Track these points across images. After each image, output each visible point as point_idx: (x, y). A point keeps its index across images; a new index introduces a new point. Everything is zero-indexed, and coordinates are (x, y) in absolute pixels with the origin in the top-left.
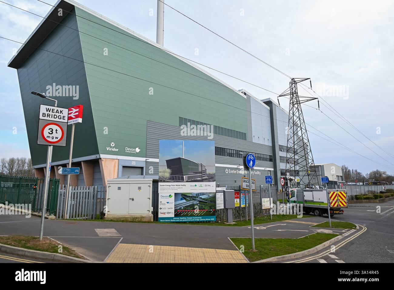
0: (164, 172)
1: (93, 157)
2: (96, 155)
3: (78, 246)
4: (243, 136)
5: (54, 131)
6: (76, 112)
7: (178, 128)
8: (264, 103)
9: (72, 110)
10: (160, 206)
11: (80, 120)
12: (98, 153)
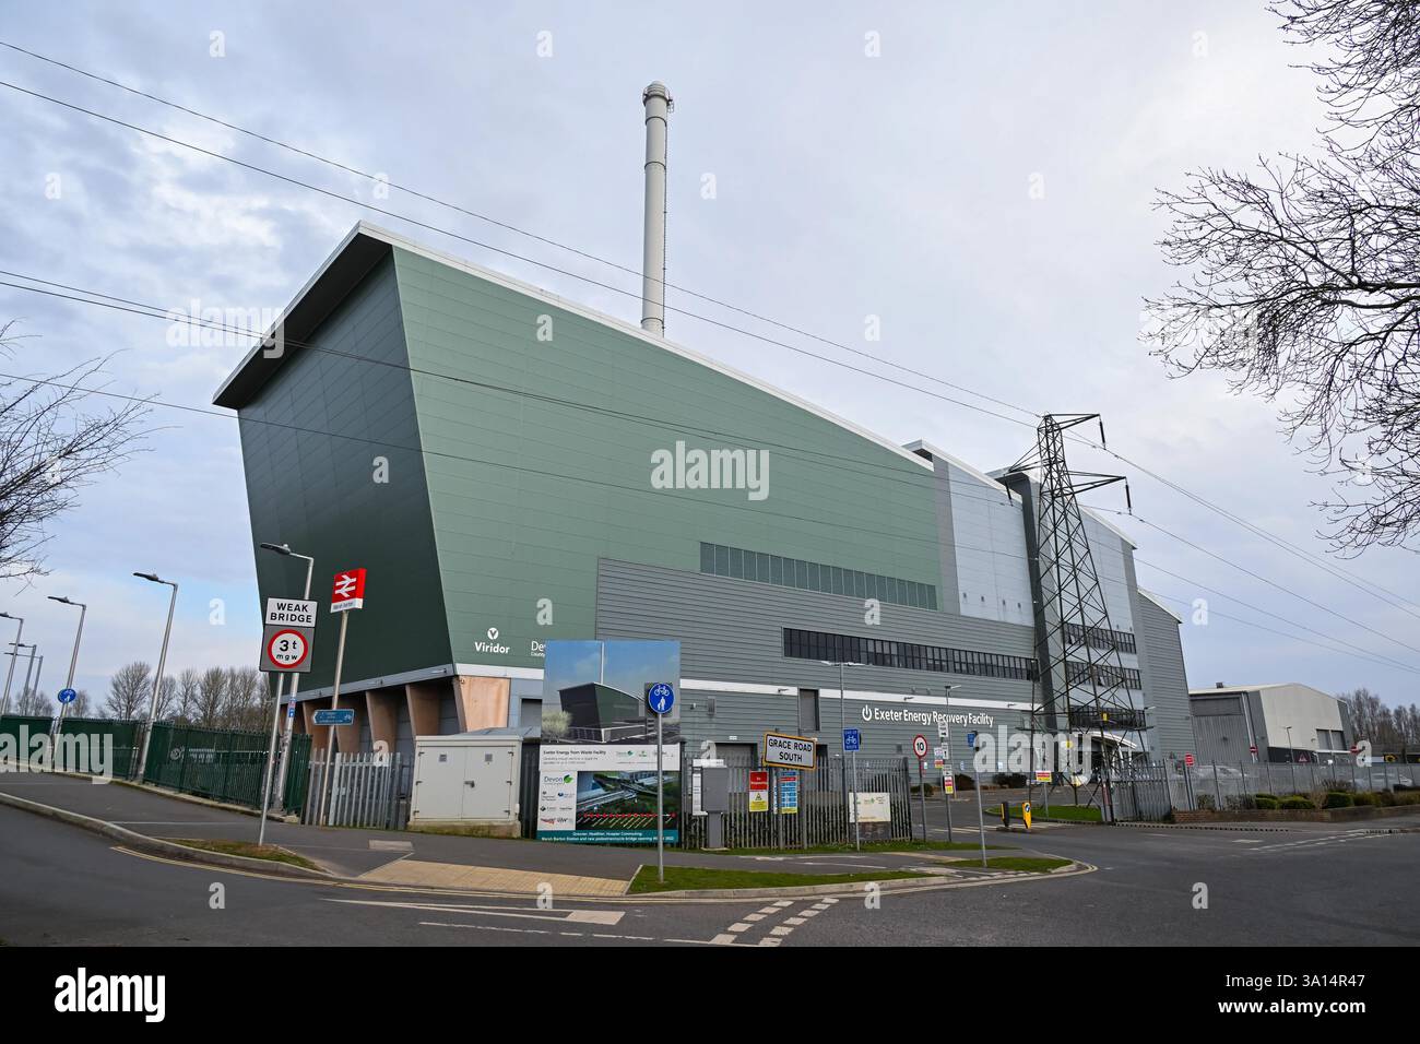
0: (554, 719)
1: (436, 672)
2: (444, 666)
3: (323, 858)
4: (924, 595)
5: (290, 646)
6: (350, 585)
7: (696, 576)
8: (998, 480)
9: (344, 579)
10: (541, 804)
11: (358, 603)
12: (450, 661)
